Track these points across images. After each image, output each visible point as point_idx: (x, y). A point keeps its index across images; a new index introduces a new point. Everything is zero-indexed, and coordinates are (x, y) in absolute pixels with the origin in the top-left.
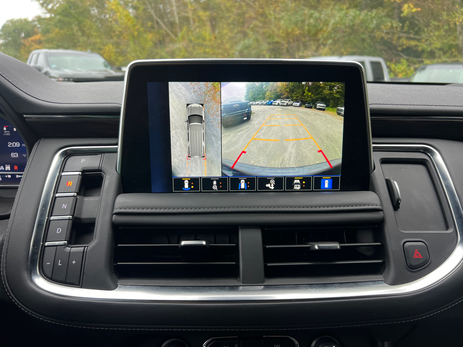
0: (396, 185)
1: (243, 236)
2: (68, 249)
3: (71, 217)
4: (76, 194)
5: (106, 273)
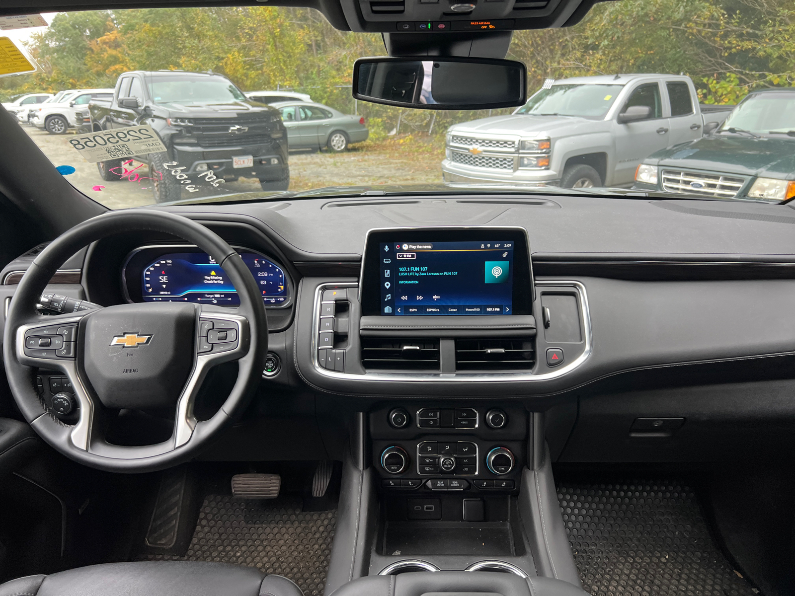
0: (548, 311)
1: (442, 343)
2: (334, 351)
3: (333, 331)
4: (334, 317)
5: (358, 366)
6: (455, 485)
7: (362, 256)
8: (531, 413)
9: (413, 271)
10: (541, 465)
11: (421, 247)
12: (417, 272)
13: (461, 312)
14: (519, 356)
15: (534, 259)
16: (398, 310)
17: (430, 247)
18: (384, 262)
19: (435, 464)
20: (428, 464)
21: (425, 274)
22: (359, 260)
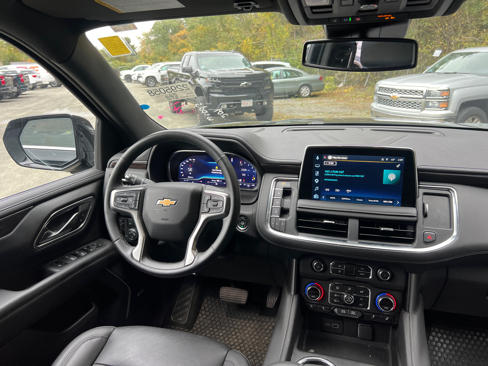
0: (427, 206)
1: (350, 221)
2: (280, 219)
3: (280, 207)
4: (282, 198)
5: (294, 230)
6: (353, 314)
7: (302, 162)
8: (410, 274)
9: (334, 173)
10: (415, 309)
11: (340, 158)
12: (337, 174)
13: (365, 202)
14: (404, 234)
15: (419, 170)
16: (323, 197)
17: (346, 158)
18: (316, 166)
19: (340, 299)
20: (336, 298)
21: (342, 176)
22: (300, 164)
